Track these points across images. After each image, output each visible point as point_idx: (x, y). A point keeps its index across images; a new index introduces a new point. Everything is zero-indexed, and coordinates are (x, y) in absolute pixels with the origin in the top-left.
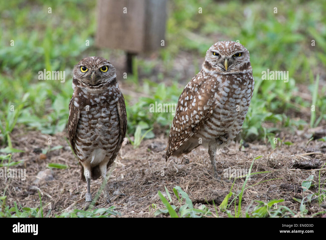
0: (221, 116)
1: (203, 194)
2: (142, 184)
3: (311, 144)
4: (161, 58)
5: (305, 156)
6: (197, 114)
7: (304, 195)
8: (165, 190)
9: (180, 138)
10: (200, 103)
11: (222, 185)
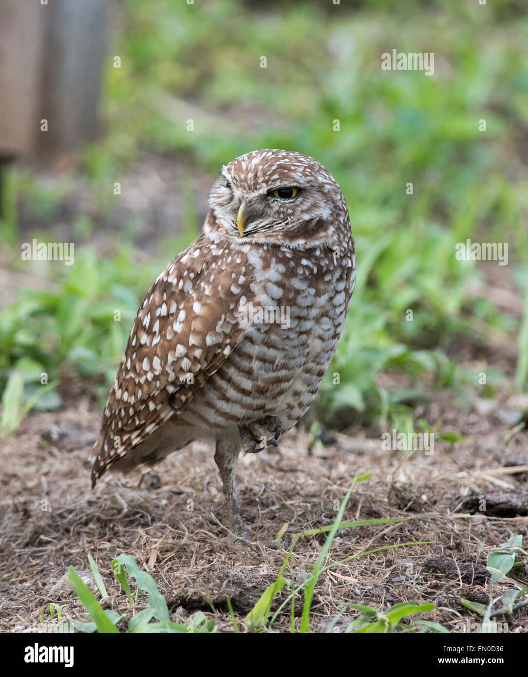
0: (256, 365)
1: (200, 580)
2: (22, 546)
3: (518, 442)
4: (84, 170)
5: (498, 477)
6: (187, 356)
7: (494, 592)
8: (88, 563)
9: (134, 421)
10: (197, 325)
11: (256, 555)
